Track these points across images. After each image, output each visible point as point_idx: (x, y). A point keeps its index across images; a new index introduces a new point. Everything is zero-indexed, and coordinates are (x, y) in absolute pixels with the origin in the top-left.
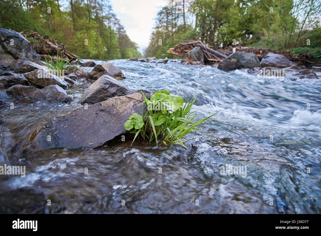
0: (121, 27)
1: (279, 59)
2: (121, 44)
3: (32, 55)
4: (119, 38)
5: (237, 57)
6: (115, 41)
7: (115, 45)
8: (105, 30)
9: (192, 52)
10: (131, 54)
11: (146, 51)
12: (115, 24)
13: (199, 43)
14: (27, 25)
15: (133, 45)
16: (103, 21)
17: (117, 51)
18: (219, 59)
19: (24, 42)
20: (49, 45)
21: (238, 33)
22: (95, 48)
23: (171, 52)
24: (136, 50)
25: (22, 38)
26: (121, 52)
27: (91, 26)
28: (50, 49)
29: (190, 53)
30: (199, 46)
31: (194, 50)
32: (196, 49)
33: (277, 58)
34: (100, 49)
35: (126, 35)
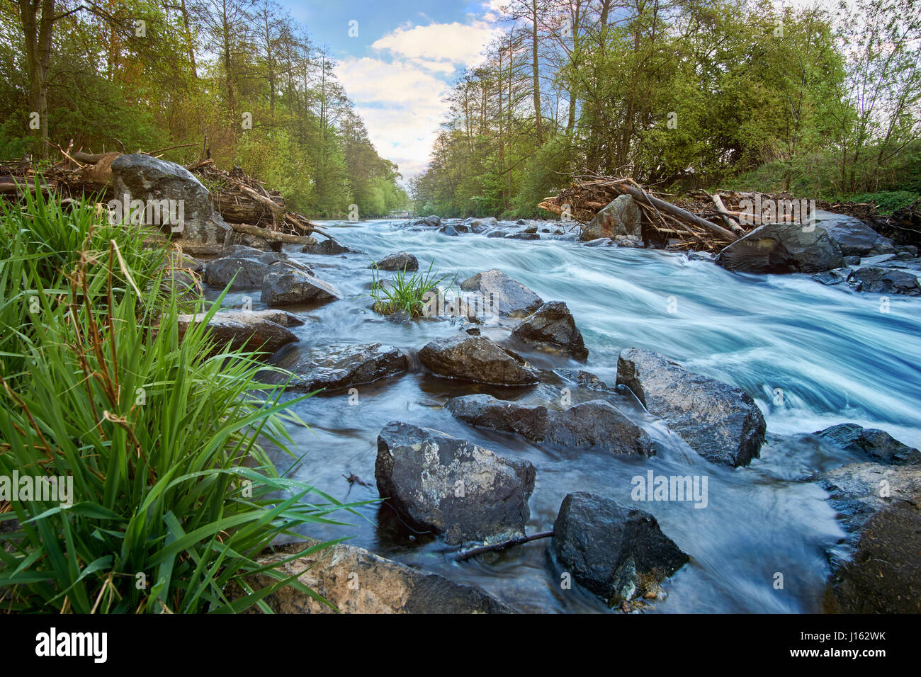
0: (355, 120)
1: (847, 227)
2: (352, 165)
3: (215, 228)
4: (349, 151)
5: (776, 237)
6: (338, 160)
7: (339, 169)
8: (314, 129)
9: (613, 208)
10: (379, 197)
11: (418, 185)
12: (340, 111)
13: (628, 183)
14: (116, 118)
15: (385, 169)
16: (307, 105)
17: (342, 186)
18: (688, 230)
19: (198, 191)
20: (245, 193)
21: (698, 146)
22: (286, 180)
23: (548, 207)
24: (394, 182)
25: (194, 183)
26: (353, 187)
27: (276, 118)
28: (251, 207)
29: (608, 211)
30: (629, 192)
31: (618, 202)
32: (623, 200)
33: (841, 225)
34: (300, 182)
35: (367, 142)
